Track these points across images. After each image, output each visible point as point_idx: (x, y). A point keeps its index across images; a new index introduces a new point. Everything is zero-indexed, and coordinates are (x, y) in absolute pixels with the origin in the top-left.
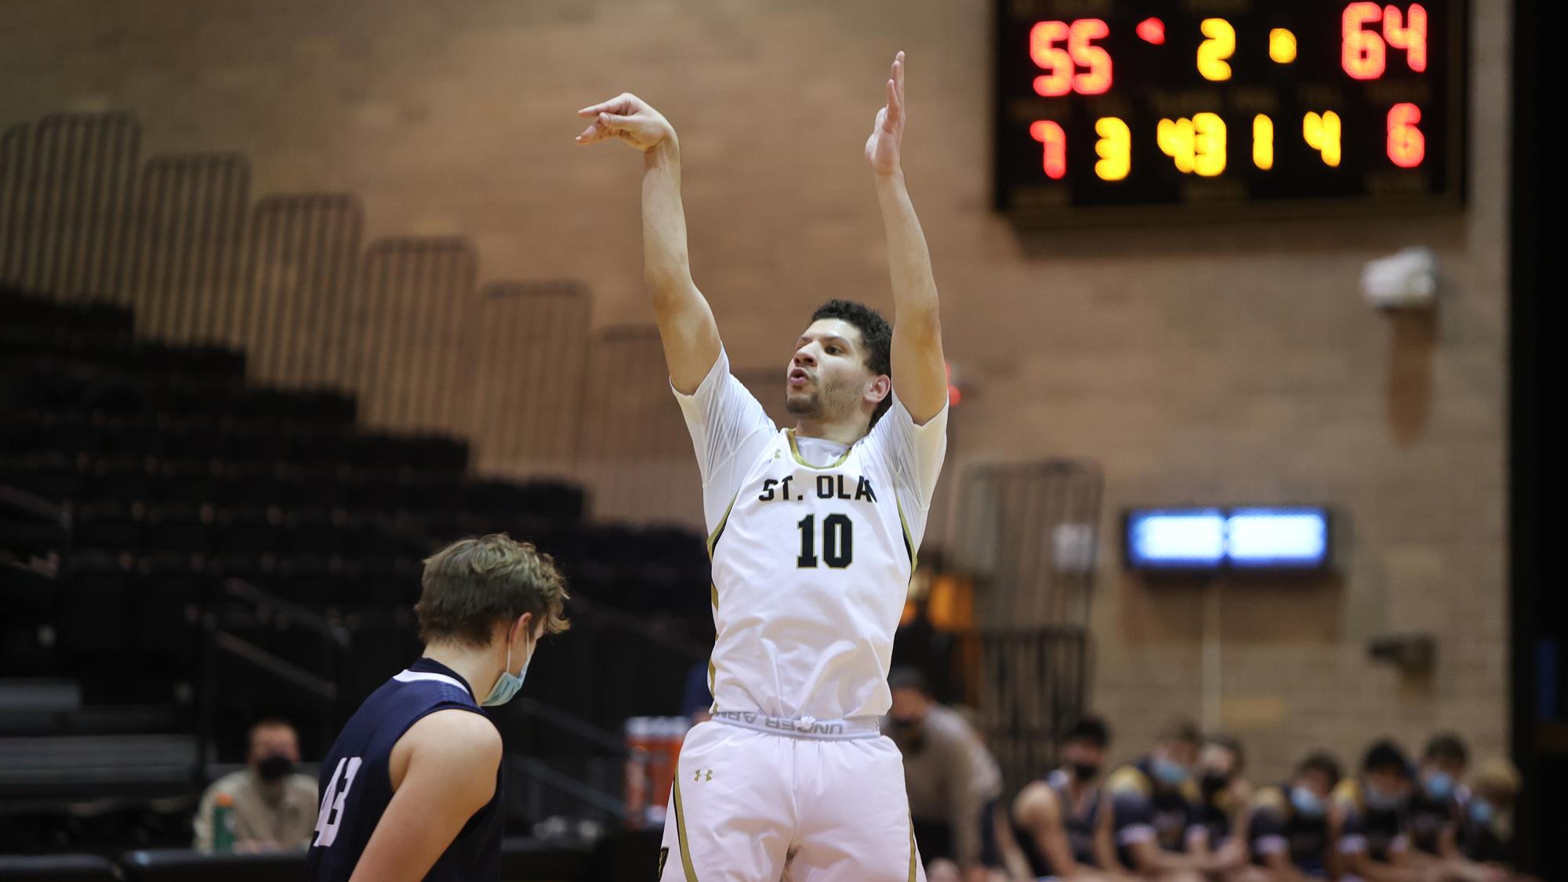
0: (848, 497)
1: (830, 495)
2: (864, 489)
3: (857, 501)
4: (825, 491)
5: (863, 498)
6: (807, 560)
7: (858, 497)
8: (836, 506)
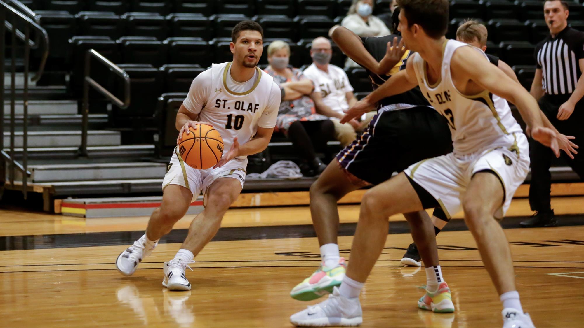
0: (244, 110)
1: (238, 109)
2: (250, 107)
3: (247, 112)
4: (237, 107)
5: (250, 110)
6: (228, 126)
7: (248, 111)
8: (240, 113)
